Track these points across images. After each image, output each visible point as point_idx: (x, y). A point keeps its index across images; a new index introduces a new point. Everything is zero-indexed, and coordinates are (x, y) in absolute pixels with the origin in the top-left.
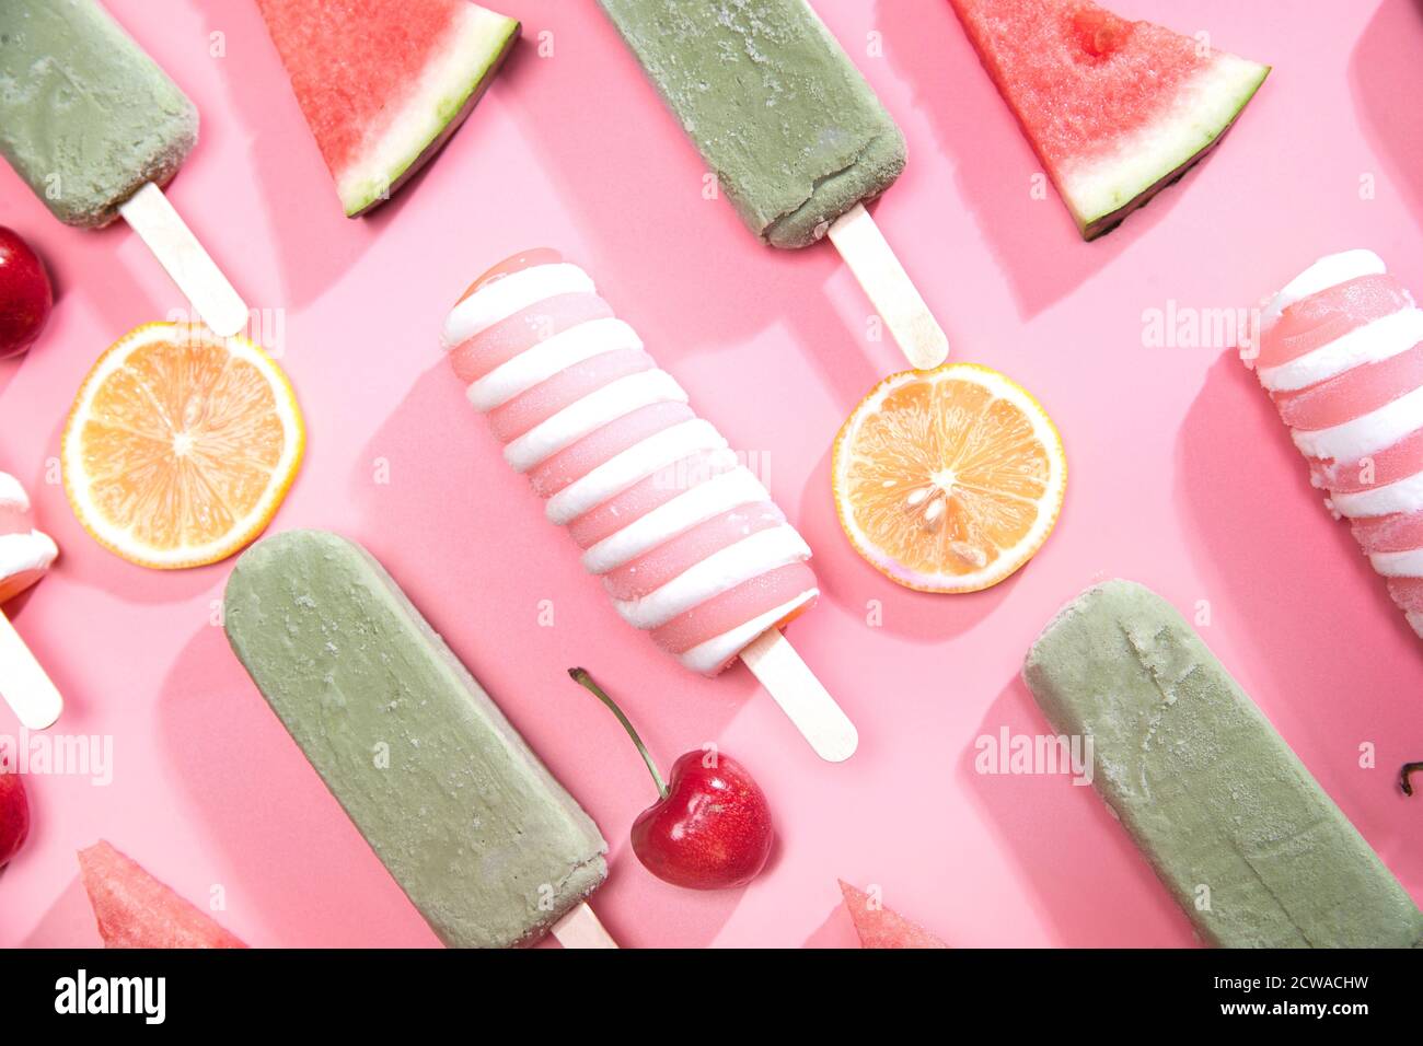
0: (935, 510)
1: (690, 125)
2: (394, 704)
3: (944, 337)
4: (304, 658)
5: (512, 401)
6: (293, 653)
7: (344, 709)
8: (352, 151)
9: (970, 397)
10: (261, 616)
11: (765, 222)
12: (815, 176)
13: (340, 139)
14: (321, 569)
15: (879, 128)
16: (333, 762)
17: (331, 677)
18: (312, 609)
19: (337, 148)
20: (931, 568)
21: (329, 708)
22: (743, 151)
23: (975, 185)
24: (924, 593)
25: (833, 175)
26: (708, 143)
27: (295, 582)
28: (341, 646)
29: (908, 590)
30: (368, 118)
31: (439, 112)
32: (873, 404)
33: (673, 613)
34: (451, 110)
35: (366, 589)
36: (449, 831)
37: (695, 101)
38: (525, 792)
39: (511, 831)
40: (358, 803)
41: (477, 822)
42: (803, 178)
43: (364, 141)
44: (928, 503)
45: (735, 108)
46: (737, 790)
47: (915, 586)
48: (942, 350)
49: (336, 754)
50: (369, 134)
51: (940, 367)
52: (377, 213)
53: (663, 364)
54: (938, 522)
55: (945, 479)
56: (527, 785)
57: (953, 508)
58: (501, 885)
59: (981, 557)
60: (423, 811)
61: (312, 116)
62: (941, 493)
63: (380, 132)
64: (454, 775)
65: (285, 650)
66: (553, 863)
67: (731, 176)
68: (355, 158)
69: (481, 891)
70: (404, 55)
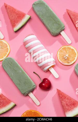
8: (15, 26)
9: (70, 48)
19: (14, 26)
20: (66, 63)
29: (64, 65)
46: (48, 81)
50: (17, 25)
54: (66, 59)
55: (67, 55)
59: (70, 62)
61: (12, 23)
70: (20, 18)
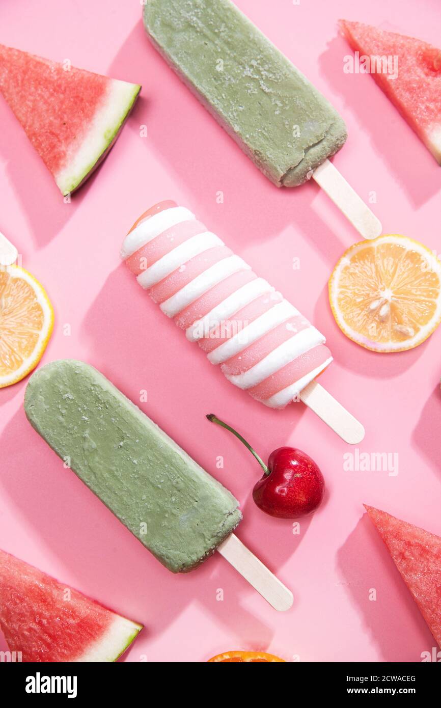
0: (384, 311)
1: (237, 129)
2: (122, 444)
3: (379, 222)
4: (71, 426)
5: (164, 280)
6: (65, 424)
7: (96, 450)
8: (62, 162)
9: (395, 252)
10: (46, 407)
11: (282, 173)
12: (305, 147)
13: (55, 157)
14: (74, 378)
15: (334, 119)
16: (93, 478)
17: (87, 434)
18: (72, 400)
19: (53, 162)
20: (387, 340)
21: (88, 450)
22: (266, 139)
23: (381, 145)
24: (383, 354)
25: (314, 145)
26: (248, 136)
27: (61, 387)
28: (90, 417)
29: (375, 353)
30: (67, 145)
31: (105, 137)
32: (345, 261)
33: (263, 378)
34: (111, 135)
35: (99, 386)
36: (159, 506)
37: (238, 115)
38: (196, 480)
39: (192, 501)
40: (109, 497)
41: (173, 499)
42: (299, 149)
43: (68, 157)
44: (380, 307)
45: (259, 117)
46: (306, 465)
47: (379, 350)
48: (379, 228)
49: (94, 473)
50: (69, 153)
51: (377, 238)
52: (78, 193)
53: (237, 252)
54: (387, 317)
55: (387, 294)
56: (197, 477)
57: (393, 308)
58: (190, 529)
59: (411, 331)
60: (144, 497)
61: (38, 147)
62: (386, 301)
63: (75, 151)
64: (158, 476)
65: (61, 423)
66: (216, 514)
67: (262, 152)
68: (64, 166)
69: (180, 535)
70: (83, 110)
